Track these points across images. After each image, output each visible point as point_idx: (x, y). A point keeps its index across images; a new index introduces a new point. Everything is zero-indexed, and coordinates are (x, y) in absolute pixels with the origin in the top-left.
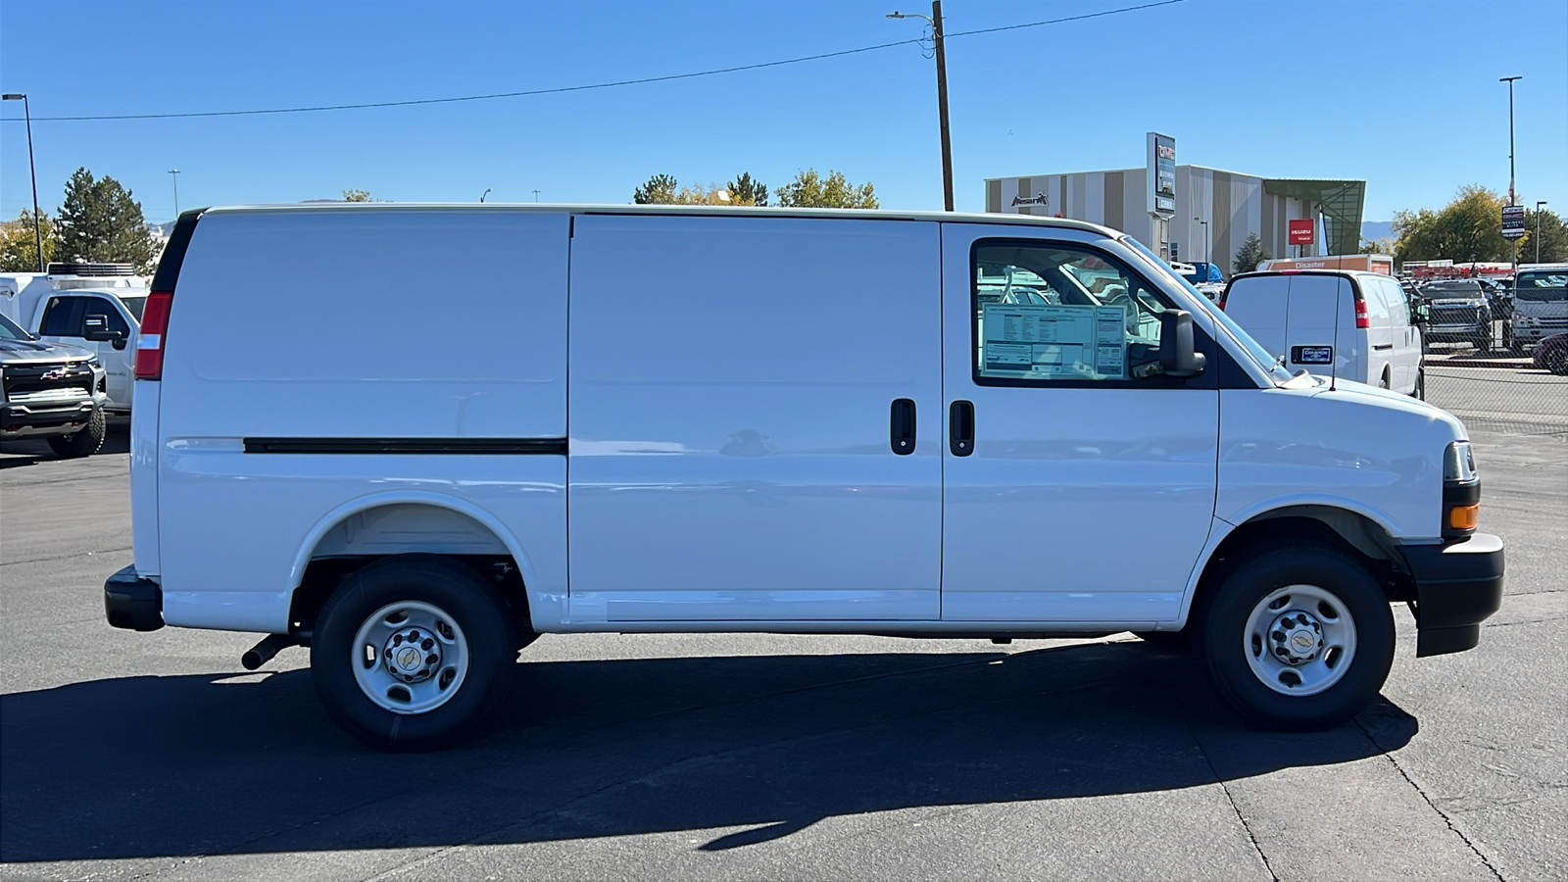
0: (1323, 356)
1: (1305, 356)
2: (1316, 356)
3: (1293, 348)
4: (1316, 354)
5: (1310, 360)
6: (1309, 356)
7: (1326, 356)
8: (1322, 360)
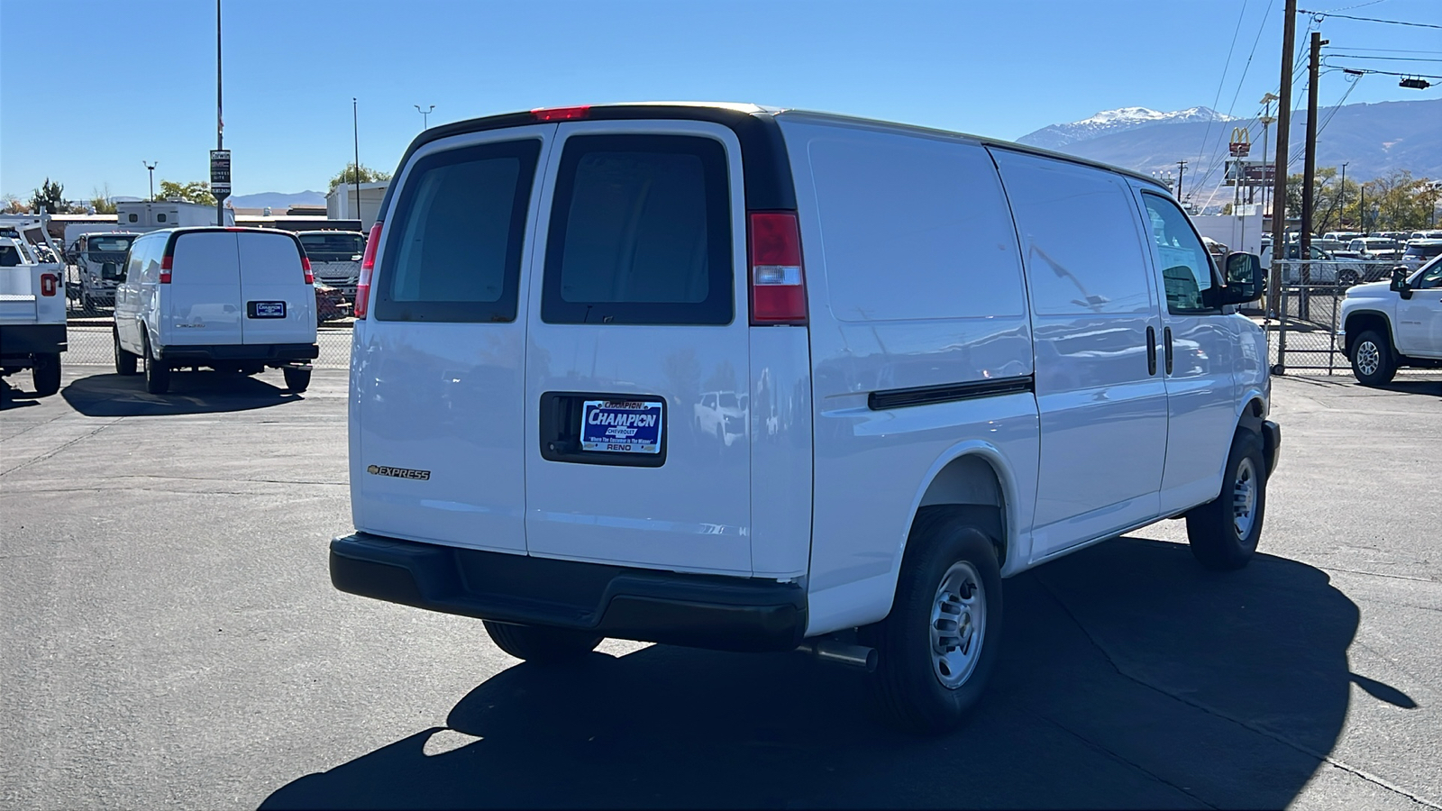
0: (277, 311)
1: (260, 311)
2: (270, 311)
3: (249, 303)
4: (270, 309)
5: (265, 314)
6: (263, 311)
7: (280, 311)
8: (276, 314)
